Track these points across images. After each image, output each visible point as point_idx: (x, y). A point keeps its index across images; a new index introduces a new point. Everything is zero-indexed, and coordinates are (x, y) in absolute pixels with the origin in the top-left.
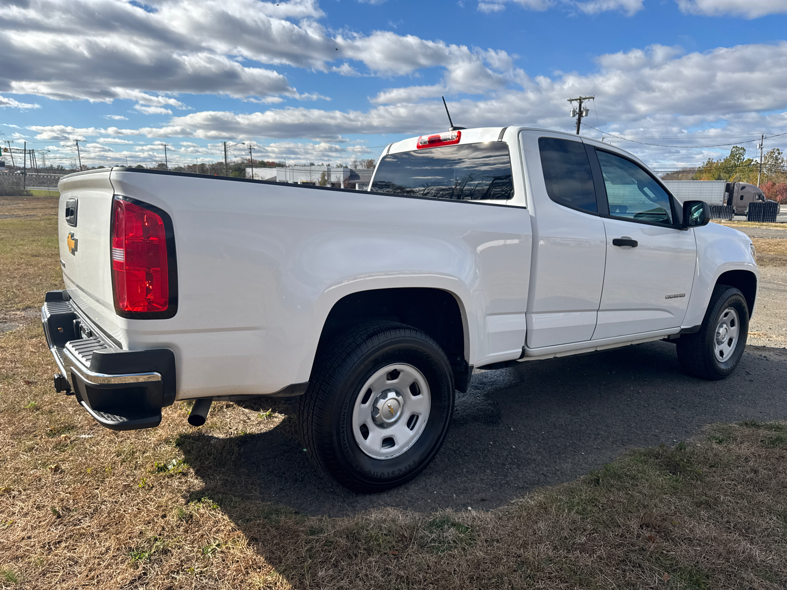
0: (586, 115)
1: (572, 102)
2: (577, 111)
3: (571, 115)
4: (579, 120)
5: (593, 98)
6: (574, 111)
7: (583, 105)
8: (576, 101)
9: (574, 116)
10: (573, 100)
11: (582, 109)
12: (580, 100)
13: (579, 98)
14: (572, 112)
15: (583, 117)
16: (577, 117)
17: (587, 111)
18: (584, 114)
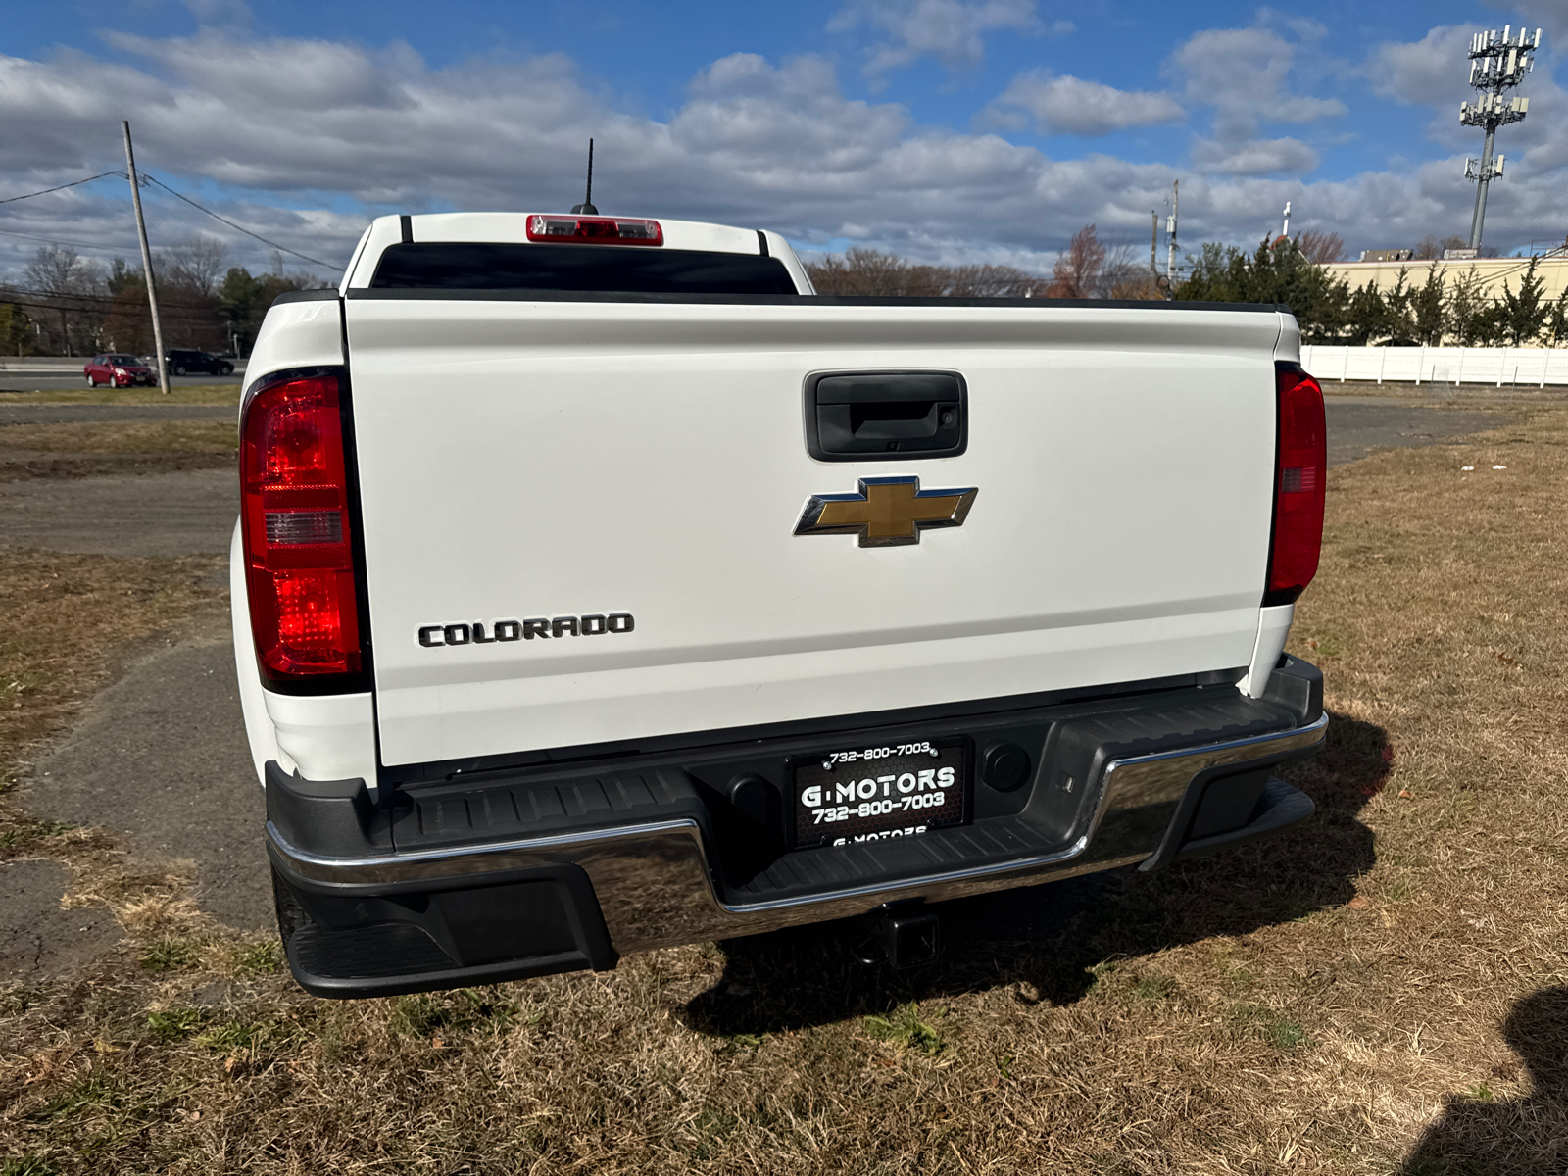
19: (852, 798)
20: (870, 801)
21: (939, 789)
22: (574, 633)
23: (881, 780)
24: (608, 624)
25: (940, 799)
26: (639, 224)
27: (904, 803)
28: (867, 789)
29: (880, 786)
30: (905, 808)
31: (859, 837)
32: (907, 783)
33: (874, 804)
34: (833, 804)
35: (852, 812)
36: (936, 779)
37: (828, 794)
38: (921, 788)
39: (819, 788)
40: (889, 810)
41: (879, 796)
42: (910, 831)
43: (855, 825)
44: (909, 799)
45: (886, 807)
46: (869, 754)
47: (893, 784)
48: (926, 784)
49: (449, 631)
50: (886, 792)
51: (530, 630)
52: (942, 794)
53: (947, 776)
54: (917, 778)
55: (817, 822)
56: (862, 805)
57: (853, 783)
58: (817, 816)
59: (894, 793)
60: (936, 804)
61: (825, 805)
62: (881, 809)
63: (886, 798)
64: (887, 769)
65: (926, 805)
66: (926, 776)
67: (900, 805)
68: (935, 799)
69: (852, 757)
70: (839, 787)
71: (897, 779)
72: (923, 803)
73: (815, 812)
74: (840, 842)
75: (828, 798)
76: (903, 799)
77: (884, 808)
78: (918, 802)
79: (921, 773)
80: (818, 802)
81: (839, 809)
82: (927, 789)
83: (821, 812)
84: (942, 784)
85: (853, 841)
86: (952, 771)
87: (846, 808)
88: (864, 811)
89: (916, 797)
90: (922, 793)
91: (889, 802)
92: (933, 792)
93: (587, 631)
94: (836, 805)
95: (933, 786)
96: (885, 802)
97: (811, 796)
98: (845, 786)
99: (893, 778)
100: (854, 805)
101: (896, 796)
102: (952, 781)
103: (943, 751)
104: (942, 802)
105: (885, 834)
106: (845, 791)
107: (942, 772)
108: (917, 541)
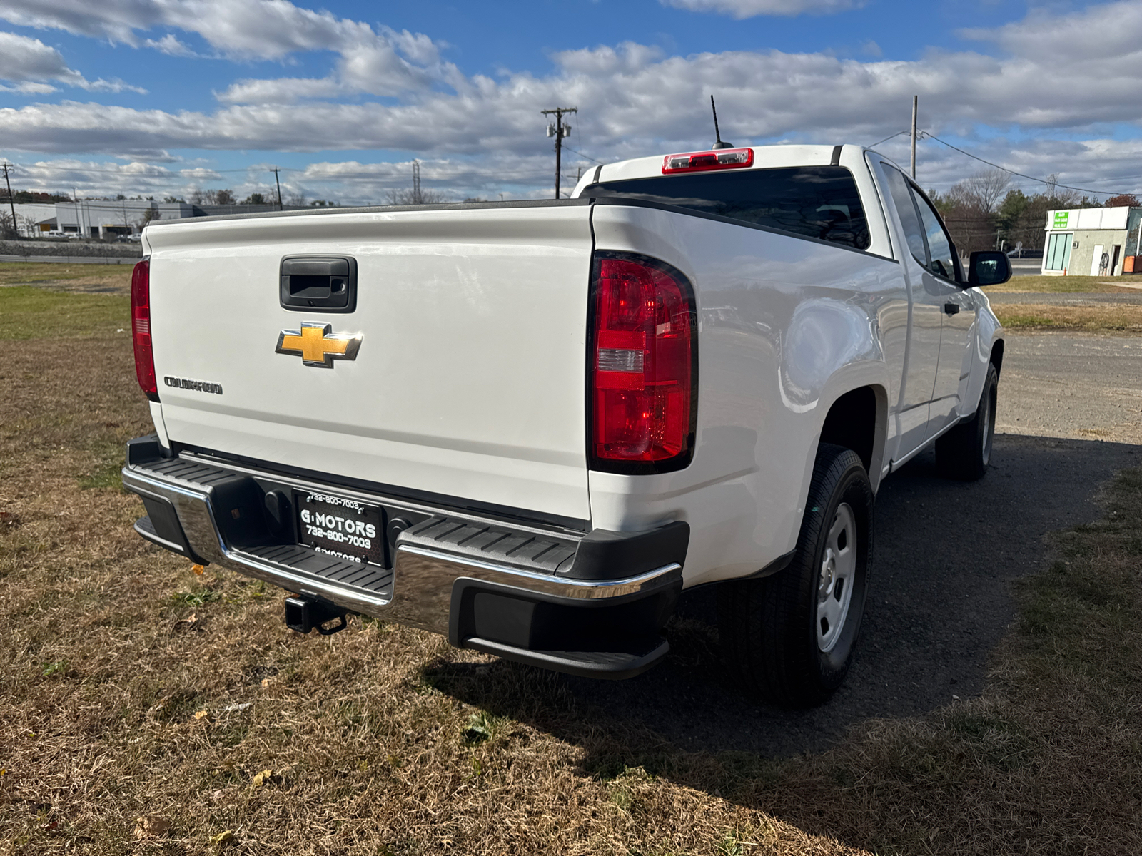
0: (568, 134)
1: (548, 115)
2: (556, 128)
3: (548, 134)
4: (559, 141)
5: (576, 111)
6: (551, 129)
7: (563, 120)
8: (552, 114)
9: (552, 135)
10: (549, 112)
11: (562, 126)
12: (558, 112)
13: (556, 109)
14: (548, 130)
15: (563, 136)
16: (555, 136)
17: (569, 129)
18: (565, 133)
19: (324, 525)
20: (332, 530)
21: (366, 537)
22: (204, 390)
23: (337, 519)
24: (214, 389)
25: (368, 545)
27: (349, 539)
28: (330, 522)
29: (337, 523)
30: (350, 543)
31: (328, 551)
32: (350, 526)
33: (334, 533)
34: (314, 524)
35: (325, 533)
36: (365, 530)
37: (313, 517)
38: (358, 533)
39: (308, 512)
40: (342, 540)
41: (336, 529)
42: (352, 558)
43: (325, 543)
44: (352, 537)
45: (341, 537)
46: (328, 500)
47: (343, 524)
48: (360, 531)
50: (340, 529)
51: (189, 385)
52: (370, 541)
53: (371, 531)
54: (355, 525)
55: (309, 532)
56: (329, 531)
57: (323, 515)
58: (309, 529)
59: (344, 530)
61: (312, 523)
63: (340, 532)
64: (340, 513)
65: (361, 545)
66: (360, 526)
67: (347, 539)
68: (366, 543)
69: (321, 498)
70: (317, 515)
71: (345, 522)
72: (359, 543)
73: (308, 526)
74: (318, 549)
75: (313, 520)
76: (349, 536)
77: (339, 538)
78: (356, 541)
79: (357, 523)
80: (309, 521)
81: (318, 529)
82: (360, 536)
84: (369, 535)
85: (324, 552)
86: (374, 528)
87: (321, 530)
88: (331, 535)
89: (355, 538)
91: (342, 535)
92: (364, 538)
93: (208, 391)
94: (317, 527)
95: (364, 534)
96: (340, 534)
97: (305, 515)
98: (321, 516)
99: (343, 520)
100: (325, 529)
101: (345, 533)
102: (374, 535)
103: (367, 512)
104: (369, 547)
105: (340, 554)
106: (320, 519)
107: (369, 526)
108: (332, 367)
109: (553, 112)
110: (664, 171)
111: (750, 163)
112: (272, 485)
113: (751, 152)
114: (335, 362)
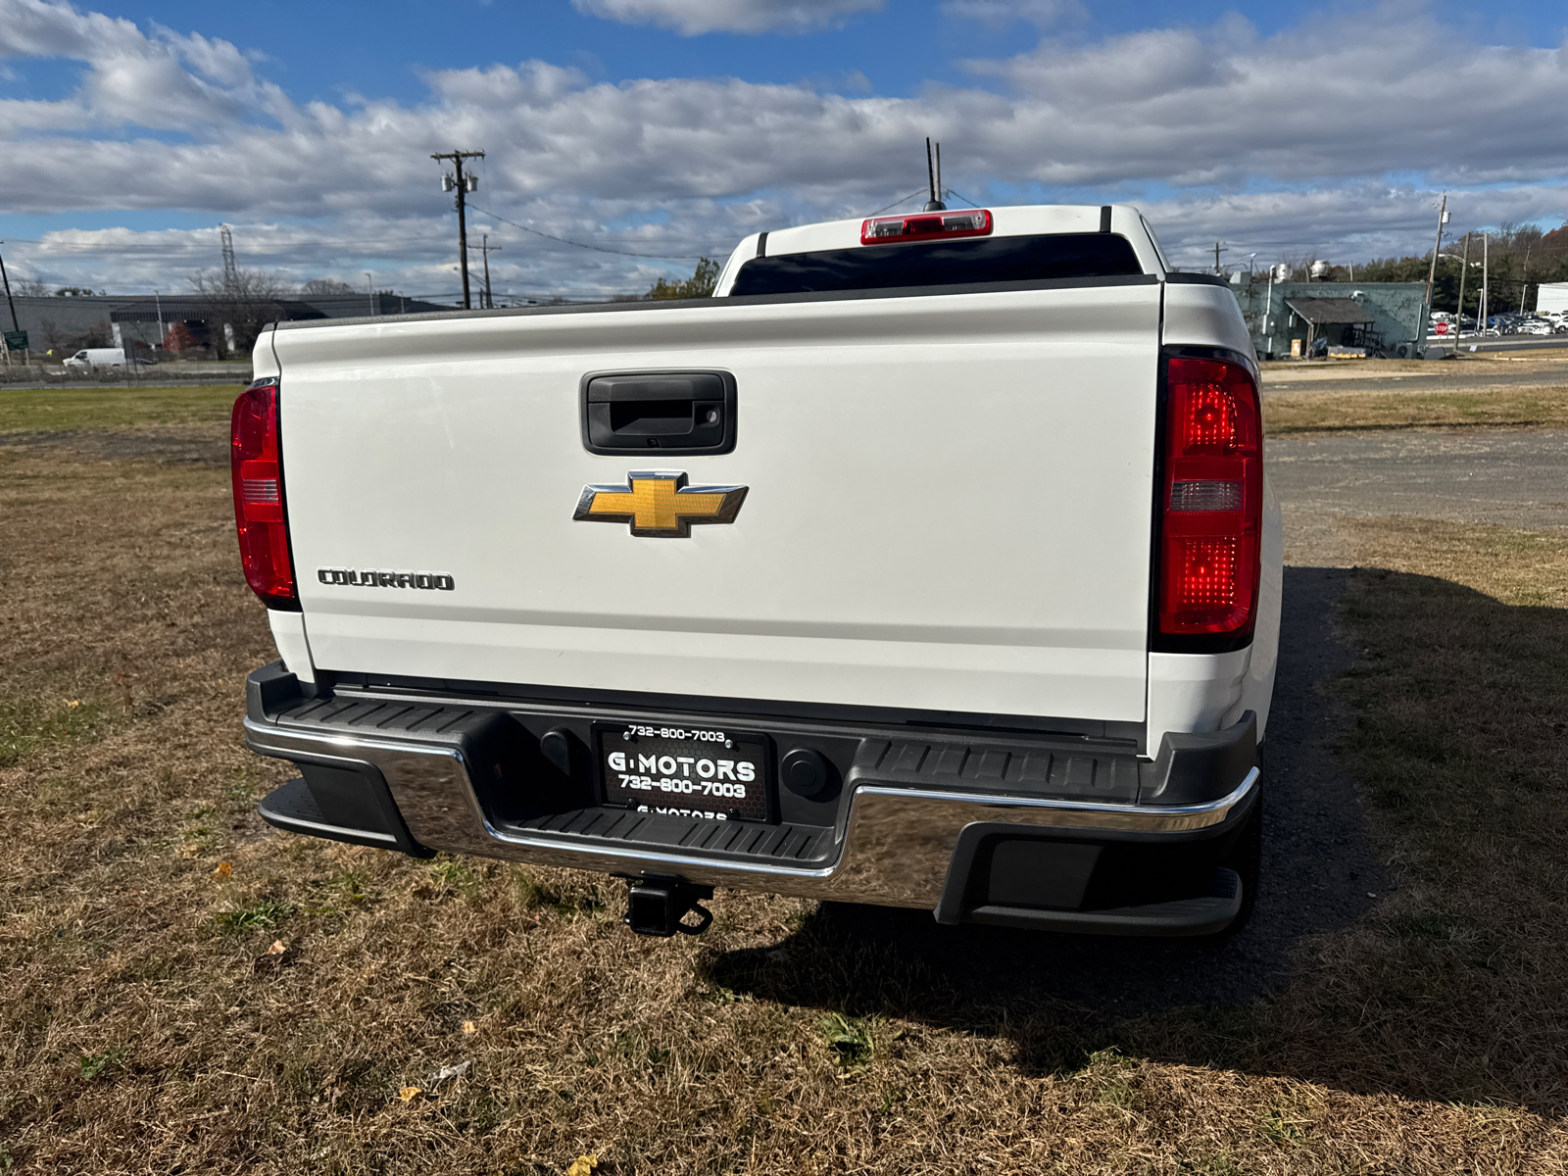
0: (474, 188)
1: (442, 160)
2: (455, 178)
3: (444, 188)
4: (461, 197)
5: (483, 155)
6: (448, 180)
7: (464, 167)
8: (448, 160)
9: (449, 189)
10: (443, 157)
11: (464, 177)
12: (457, 157)
13: (453, 153)
14: (443, 182)
15: (467, 191)
16: (455, 191)
17: (474, 180)
18: (469, 186)
19: (654, 771)
20: (671, 777)
21: (739, 782)
22: (412, 586)
23: (681, 760)
24: (435, 582)
25: (741, 792)
26: (966, 215)
27: (704, 788)
28: (667, 765)
29: (680, 766)
30: (706, 793)
31: (662, 809)
32: (706, 768)
33: (675, 781)
34: (635, 772)
35: (655, 784)
36: (735, 771)
37: (632, 762)
38: (721, 777)
39: (623, 755)
40: (690, 791)
41: (678, 775)
42: (710, 815)
43: (656, 798)
44: (709, 785)
45: (687, 787)
46: (665, 733)
47: (692, 767)
48: (725, 774)
49: (335, 574)
50: (686, 773)
51: (380, 580)
52: (743, 787)
53: (747, 771)
54: (716, 766)
55: (624, 785)
56: (663, 780)
57: (654, 757)
58: (623, 780)
59: (693, 775)
60: (737, 795)
61: (629, 771)
62: (681, 788)
63: (687, 778)
64: (686, 751)
65: (727, 795)
66: (726, 766)
67: (700, 788)
68: (735, 791)
69: (650, 732)
70: (641, 757)
71: (696, 762)
72: (723, 791)
73: (621, 776)
74: (643, 808)
75: (632, 766)
76: (703, 783)
77: (684, 787)
78: (718, 789)
79: (720, 762)
80: (623, 768)
81: (643, 778)
82: (726, 779)
83: (627, 778)
84: (742, 778)
85: (655, 811)
86: (752, 766)
87: (649, 779)
88: (666, 785)
89: (716, 784)
90: (722, 782)
91: (690, 783)
92: (733, 783)
93: (421, 586)
94: (640, 775)
95: (733, 777)
96: (685, 782)
97: (617, 760)
98: (647, 758)
99: (692, 761)
100: (658, 776)
101: (696, 779)
102: (752, 777)
103: (739, 744)
104: (743, 795)
105: (686, 812)
106: (647, 763)
107: (741, 765)
108: (687, 535)
109: (449, 156)
110: (864, 240)
111: (989, 229)
112: (548, 722)
113: (988, 213)
114: (694, 528)
